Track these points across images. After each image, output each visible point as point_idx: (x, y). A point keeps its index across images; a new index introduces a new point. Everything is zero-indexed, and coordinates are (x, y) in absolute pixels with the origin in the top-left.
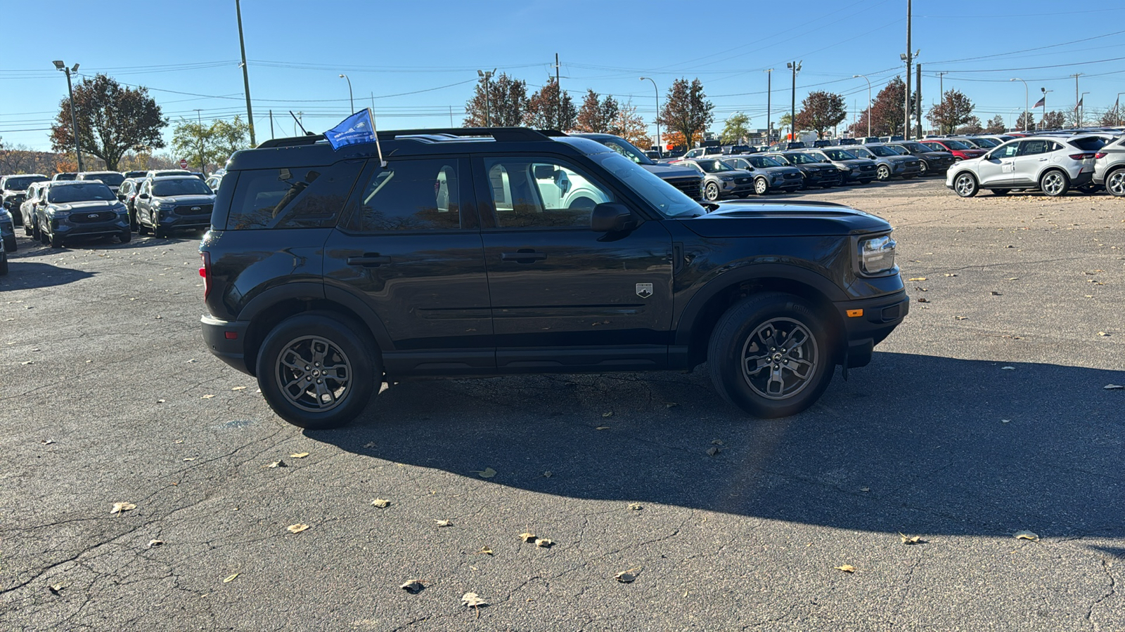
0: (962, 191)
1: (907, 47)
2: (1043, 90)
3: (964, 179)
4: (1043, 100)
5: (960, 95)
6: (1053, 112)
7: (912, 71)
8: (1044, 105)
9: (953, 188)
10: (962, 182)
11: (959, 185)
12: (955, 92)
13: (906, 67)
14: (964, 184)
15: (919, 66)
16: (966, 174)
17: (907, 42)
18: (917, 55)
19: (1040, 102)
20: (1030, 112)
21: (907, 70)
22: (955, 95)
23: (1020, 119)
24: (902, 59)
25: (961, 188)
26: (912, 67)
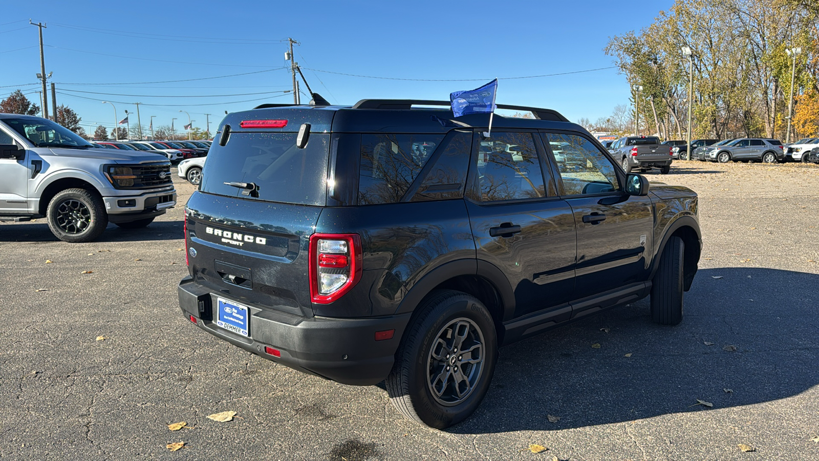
0: (193, 181)
1: (41, 68)
2: (126, 112)
3: (195, 172)
4: (127, 119)
5: (69, 110)
6: (120, 128)
7: (47, 88)
8: (127, 122)
9: (186, 178)
10: (193, 174)
11: (191, 176)
12: (65, 107)
13: (42, 84)
14: (195, 176)
15: (53, 84)
16: (196, 168)
17: (41, 65)
18: (51, 76)
19: (125, 120)
20: (104, 126)
21: (43, 87)
22: (65, 109)
23: (97, 131)
24: (38, 77)
25: (192, 179)
26: (47, 84)
